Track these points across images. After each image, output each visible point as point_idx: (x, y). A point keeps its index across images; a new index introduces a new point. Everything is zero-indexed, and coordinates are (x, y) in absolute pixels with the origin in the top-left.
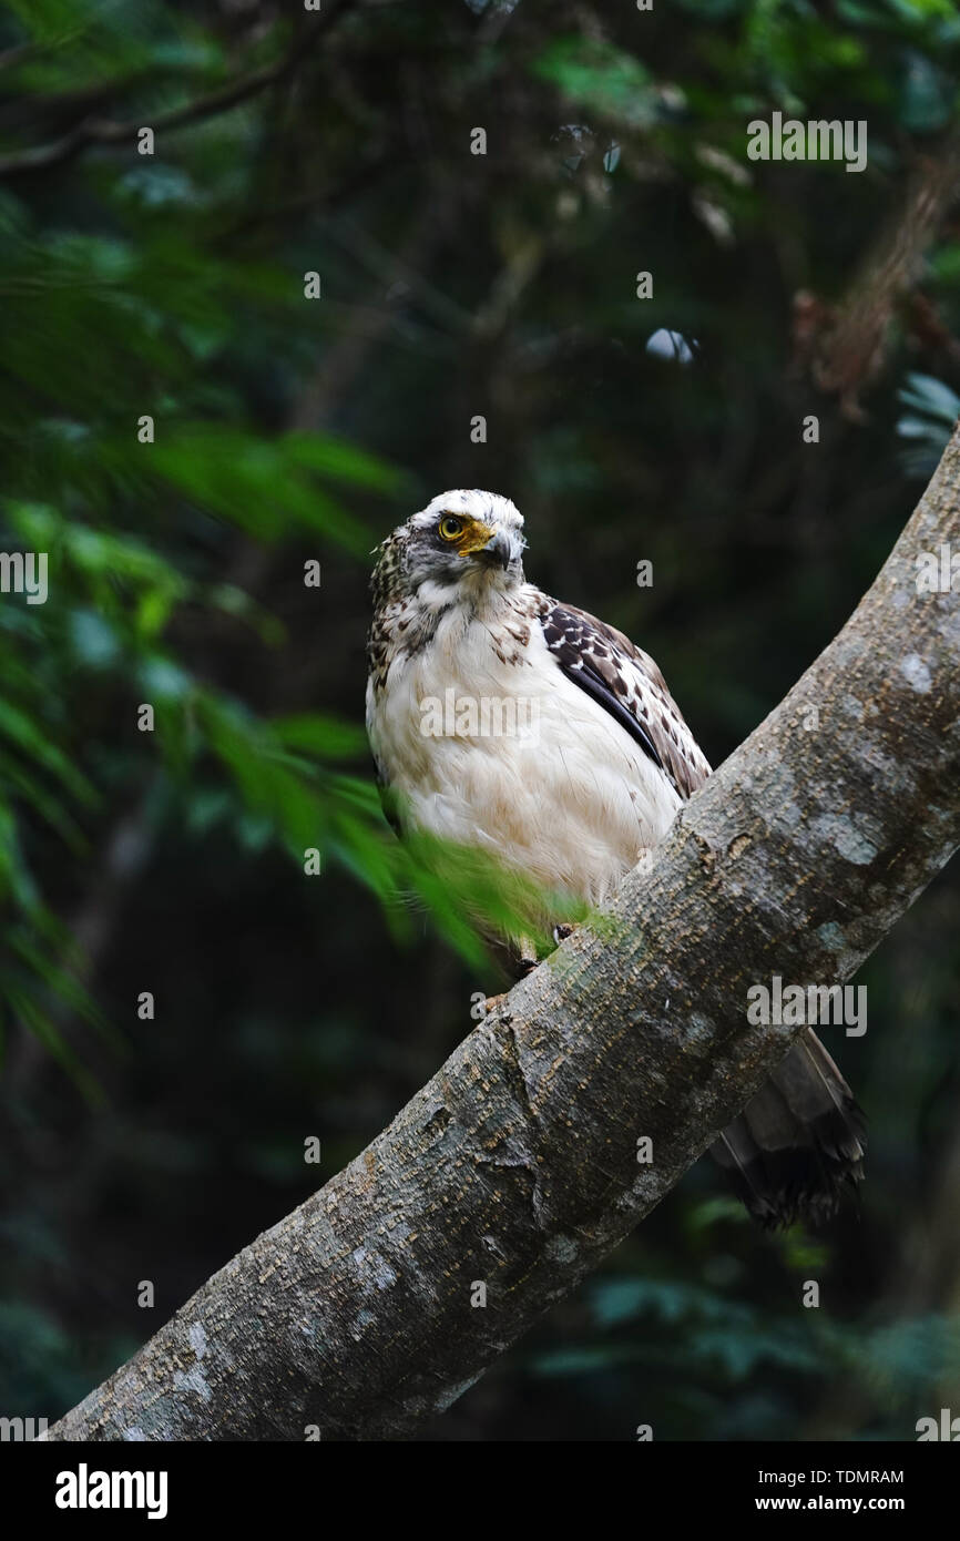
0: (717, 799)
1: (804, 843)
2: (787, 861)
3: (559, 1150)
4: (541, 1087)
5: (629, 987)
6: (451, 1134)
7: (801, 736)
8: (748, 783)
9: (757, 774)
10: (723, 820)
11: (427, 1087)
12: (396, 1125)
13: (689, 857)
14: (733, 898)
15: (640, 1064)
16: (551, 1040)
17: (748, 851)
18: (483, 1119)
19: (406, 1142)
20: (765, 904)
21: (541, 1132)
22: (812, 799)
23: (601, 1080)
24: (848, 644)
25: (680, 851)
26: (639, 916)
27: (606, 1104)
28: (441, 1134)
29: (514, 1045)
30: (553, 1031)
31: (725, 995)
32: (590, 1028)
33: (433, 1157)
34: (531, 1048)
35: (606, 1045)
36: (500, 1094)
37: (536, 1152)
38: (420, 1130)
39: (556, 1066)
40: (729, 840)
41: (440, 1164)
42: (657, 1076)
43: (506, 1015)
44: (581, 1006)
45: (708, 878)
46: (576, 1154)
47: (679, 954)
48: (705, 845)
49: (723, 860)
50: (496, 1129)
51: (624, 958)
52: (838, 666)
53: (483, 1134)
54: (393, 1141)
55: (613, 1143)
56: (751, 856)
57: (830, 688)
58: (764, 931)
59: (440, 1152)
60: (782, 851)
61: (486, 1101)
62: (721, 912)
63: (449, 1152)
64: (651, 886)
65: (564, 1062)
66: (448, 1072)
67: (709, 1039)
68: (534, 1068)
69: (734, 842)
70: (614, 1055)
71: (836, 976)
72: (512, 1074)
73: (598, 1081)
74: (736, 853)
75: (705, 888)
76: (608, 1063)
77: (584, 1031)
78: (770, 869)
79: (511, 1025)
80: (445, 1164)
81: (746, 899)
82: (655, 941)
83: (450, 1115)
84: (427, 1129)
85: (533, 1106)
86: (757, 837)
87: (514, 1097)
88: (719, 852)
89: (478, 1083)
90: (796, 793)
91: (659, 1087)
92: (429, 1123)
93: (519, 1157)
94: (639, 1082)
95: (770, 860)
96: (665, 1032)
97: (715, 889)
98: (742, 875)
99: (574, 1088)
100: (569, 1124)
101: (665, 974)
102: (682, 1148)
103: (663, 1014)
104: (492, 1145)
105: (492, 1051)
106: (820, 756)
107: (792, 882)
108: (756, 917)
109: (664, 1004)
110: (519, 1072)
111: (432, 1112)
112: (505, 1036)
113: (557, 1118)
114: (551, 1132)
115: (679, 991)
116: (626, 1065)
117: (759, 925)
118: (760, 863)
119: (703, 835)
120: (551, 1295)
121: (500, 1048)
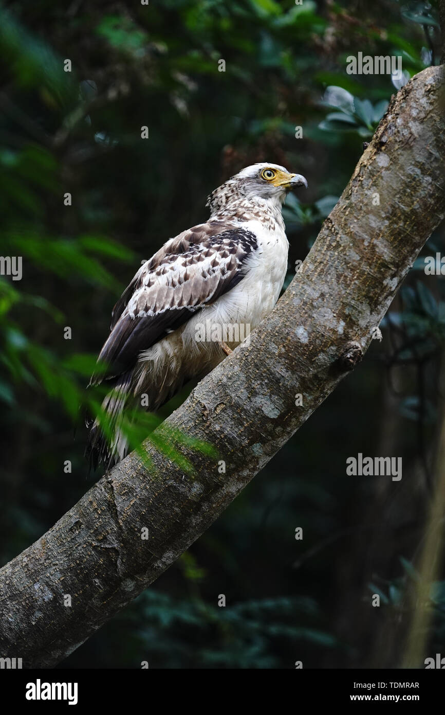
0: (210, 386)
1: (249, 408)
2: (240, 415)
3: (131, 541)
4: (124, 513)
5: (167, 469)
6: (82, 532)
7: (250, 360)
8: (225, 380)
9: (229, 376)
10: (213, 396)
11: (71, 510)
12: (56, 527)
13: (197, 412)
14: (216, 431)
15: (170, 504)
16: (130, 491)
17: (223, 410)
18: (97, 526)
19: (61, 535)
20: (230, 434)
21: (123, 532)
22: (254, 388)
23: (152, 510)
24: (272, 320)
25: (193, 409)
26: (173, 438)
27: (153, 521)
28: (77, 532)
29: (113, 493)
30: (131, 488)
31: (209, 474)
32: (148, 487)
33: (72, 542)
34: (120, 495)
35: (155, 495)
36: (106, 515)
37: (120, 542)
38: (68, 530)
39: (132, 504)
40: (216, 405)
41: (76, 546)
42: (177, 509)
43: (110, 479)
44: (145, 477)
45: (205, 422)
46: (138, 543)
47: (190, 455)
48: (204, 407)
49: (212, 414)
50: (103, 531)
51: (165, 456)
52: (267, 330)
53: (97, 533)
54: (55, 535)
55: (155, 539)
56: (225, 413)
57: (264, 339)
58: (228, 446)
59: (76, 540)
60: (239, 411)
61: (99, 518)
62: (210, 437)
63: (80, 540)
64: (179, 424)
65: (135, 502)
66: (81, 504)
67: (200, 494)
68: (123, 505)
69: (217, 406)
70: (158, 499)
71: (257, 467)
72: (111, 506)
73: (150, 511)
74: (218, 411)
75: (203, 426)
76: (155, 503)
77: (145, 488)
78: (233, 419)
79: (112, 484)
80: (79, 546)
81: (221, 432)
82: (180, 449)
83: (82, 524)
84: (71, 530)
85: (120, 521)
86: (228, 404)
87: (112, 517)
88: (210, 410)
89: (96, 510)
90: (246, 385)
91: (177, 514)
92: (72, 527)
93: (113, 544)
94: (168, 511)
95: (233, 415)
96: (182, 490)
97: (208, 427)
98: (220, 421)
99: (139, 513)
100: (136, 529)
101: (183, 464)
102: (185, 541)
103: (181, 482)
104: (101, 538)
105: (103, 496)
106: (258, 369)
107: (242, 425)
108: (226, 440)
109: (182, 477)
110: (115, 505)
111: (74, 522)
112: (109, 489)
113: (131, 527)
114: (128, 533)
115: (189, 472)
116: (163, 504)
117: (227, 444)
118: (229, 416)
119: (204, 402)
120: (121, 605)
121: (107, 495)
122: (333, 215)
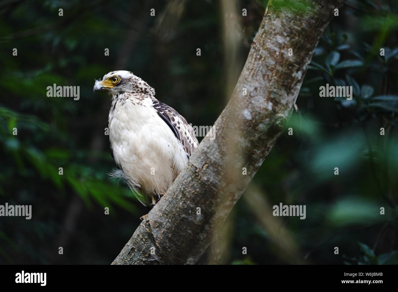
0: (198, 154)
1: (222, 164)
2: (218, 169)
3: (165, 255)
4: (159, 238)
5: (180, 208)
6: (136, 254)
7: (218, 135)
8: (206, 149)
9: (208, 146)
10: (200, 160)
11: (128, 242)
12: (121, 254)
13: (192, 171)
14: (205, 181)
15: (185, 229)
16: (160, 225)
17: (207, 167)
18: (144, 249)
19: (124, 258)
20: (213, 181)
21: (160, 250)
22: (223, 151)
23: (175, 234)
24: (229, 108)
25: (190, 170)
26: (180, 189)
27: (176, 240)
28: (133, 254)
29: (150, 228)
30: (160, 223)
31: (205, 207)
32: (170, 221)
33: (131, 261)
34: (155, 228)
35: (175, 225)
36: (148, 241)
37: (159, 256)
38: (127, 254)
39: (162, 232)
40: (202, 165)
41: (134, 263)
42: (190, 231)
43: (147, 220)
44: (167, 215)
45: (198, 176)
46: (170, 255)
47: (192, 198)
48: (196, 167)
49: (201, 171)
50: (148, 251)
51: (177, 200)
52: (227, 115)
53: (144, 253)
54: (120, 258)
55: (180, 251)
56: (208, 169)
57: (225, 121)
58: (214, 189)
59: (133, 259)
60: (217, 166)
61: (144, 244)
62: (202, 185)
63: (136, 259)
64: (183, 180)
65: (164, 231)
66: (133, 237)
67: (202, 220)
68: (156, 233)
69: (203, 165)
70: (177, 227)
71: (235, 198)
72: (150, 236)
73: (173, 235)
74: (204, 169)
75: (197, 179)
76: (176, 230)
77: (168, 221)
78: (214, 172)
79: (149, 222)
80: (135, 262)
81: (208, 181)
82: (185, 195)
83: (135, 249)
84: (129, 253)
85: (157, 244)
86: (210, 163)
87: (152, 242)
88: (200, 169)
89: (142, 239)
90: (219, 150)
91: (190, 234)
92: (130, 252)
93: (155, 258)
94: (184, 234)
95: (214, 169)
96: (190, 219)
97: (200, 179)
98: (207, 174)
99: (167, 237)
100: (167, 247)
101: (189, 204)
102: (199, 250)
103: (189, 214)
104: (147, 255)
105: (145, 230)
106: (224, 140)
107: (220, 174)
108: (211, 185)
109: (189, 212)
110: (152, 235)
111: (130, 249)
112: (148, 225)
113: (164, 246)
114: (163, 250)
115: (193, 208)
116: (181, 229)
117: (212, 187)
118: (211, 170)
119: (195, 165)
121: (147, 229)
122: (256, 39)
